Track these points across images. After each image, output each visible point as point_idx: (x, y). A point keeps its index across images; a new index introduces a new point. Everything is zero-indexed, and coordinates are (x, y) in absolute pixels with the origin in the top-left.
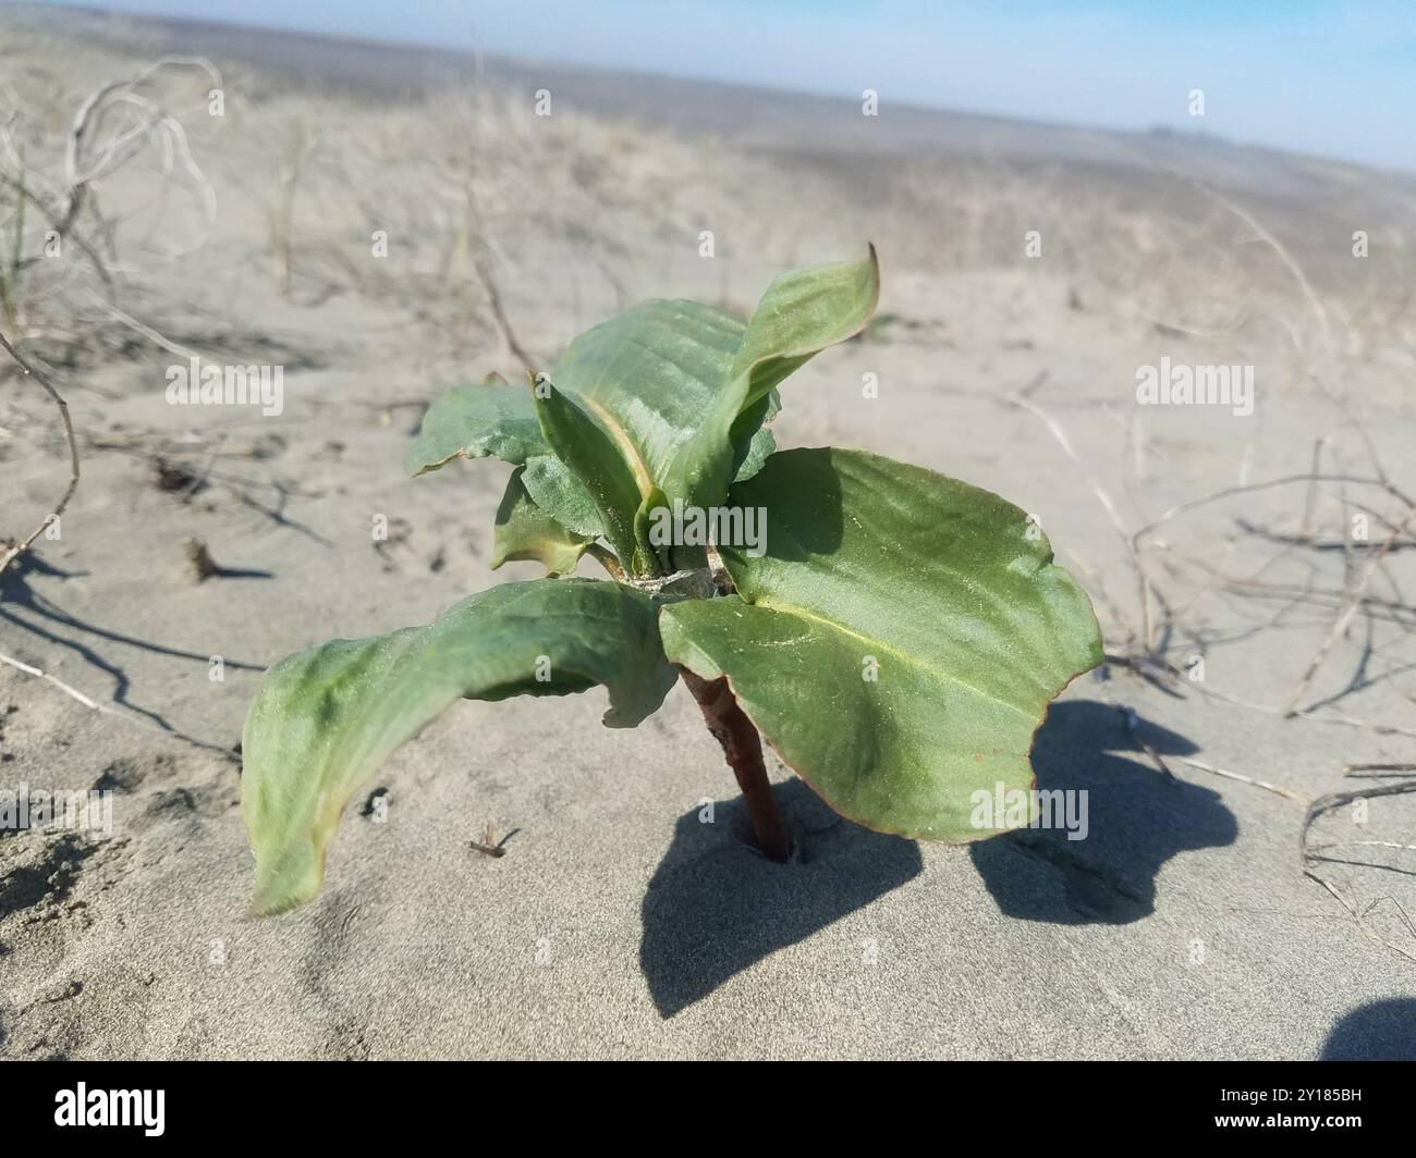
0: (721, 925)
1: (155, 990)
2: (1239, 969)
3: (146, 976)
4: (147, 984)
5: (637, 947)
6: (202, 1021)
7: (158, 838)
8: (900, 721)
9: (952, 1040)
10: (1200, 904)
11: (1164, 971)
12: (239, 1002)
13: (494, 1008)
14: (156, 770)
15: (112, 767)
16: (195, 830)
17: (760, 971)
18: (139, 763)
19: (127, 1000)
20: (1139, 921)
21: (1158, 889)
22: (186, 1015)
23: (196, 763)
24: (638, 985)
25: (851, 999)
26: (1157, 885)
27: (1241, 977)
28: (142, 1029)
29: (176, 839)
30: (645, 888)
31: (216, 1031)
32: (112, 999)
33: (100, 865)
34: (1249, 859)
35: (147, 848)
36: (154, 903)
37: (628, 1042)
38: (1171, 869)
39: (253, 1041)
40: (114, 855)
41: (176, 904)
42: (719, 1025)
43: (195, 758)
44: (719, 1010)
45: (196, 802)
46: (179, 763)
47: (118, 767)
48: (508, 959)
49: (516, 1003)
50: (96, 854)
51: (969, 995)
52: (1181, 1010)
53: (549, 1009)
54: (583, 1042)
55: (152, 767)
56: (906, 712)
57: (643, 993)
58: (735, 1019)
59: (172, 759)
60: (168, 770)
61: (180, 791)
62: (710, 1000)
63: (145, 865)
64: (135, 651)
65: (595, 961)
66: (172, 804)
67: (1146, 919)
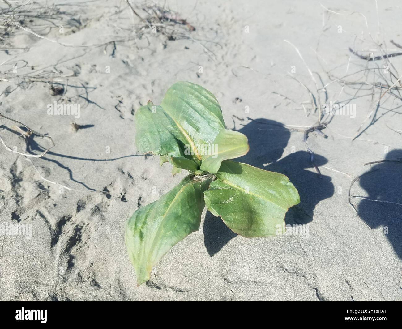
0: (220, 233)
1: (107, 261)
2: (330, 235)
3: (105, 259)
4: (105, 260)
5: (203, 240)
6: (119, 267)
7: (96, 223)
8: (257, 211)
9: (270, 260)
10: (324, 216)
11: (314, 238)
12: (125, 262)
13: (177, 258)
14: (88, 200)
15: (78, 203)
16: (103, 218)
17: (230, 244)
18: (83, 199)
19: (103, 265)
20: (310, 223)
21: (314, 214)
22: (115, 266)
23: (96, 196)
24: (205, 250)
25: (249, 250)
26: (314, 212)
27: (330, 237)
28: (107, 270)
29: (100, 222)
30: (203, 224)
31: (122, 269)
32: (100, 265)
33: (85, 231)
34: (336, 200)
35: (94, 226)
36: (101, 241)
37: (205, 263)
38: (318, 207)
39: (131, 271)
40: (87, 227)
41: (105, 240)
42: (223, 258)
43: (95, 195)
44: (222, 255)
45: (100, 208)
46: (92, 197)
47: (79, 201)
48: (178, 246)
49: (181, 256)
50: (83, 228)
51: (273, 249)
52: (317, 249)
53: (188, 257)
54: (196, 264)
55: (87, 199)
56: (258, 209)
57: (206, 252)
58: (226, 256)
59: (90, 196)
60: (90, 199)
61: (96, 206)
62: (220, 252)
63: (95, 231)
64: (69, 159)
65: (196, 245)
66: (95, 210)
67: (311, 222)
